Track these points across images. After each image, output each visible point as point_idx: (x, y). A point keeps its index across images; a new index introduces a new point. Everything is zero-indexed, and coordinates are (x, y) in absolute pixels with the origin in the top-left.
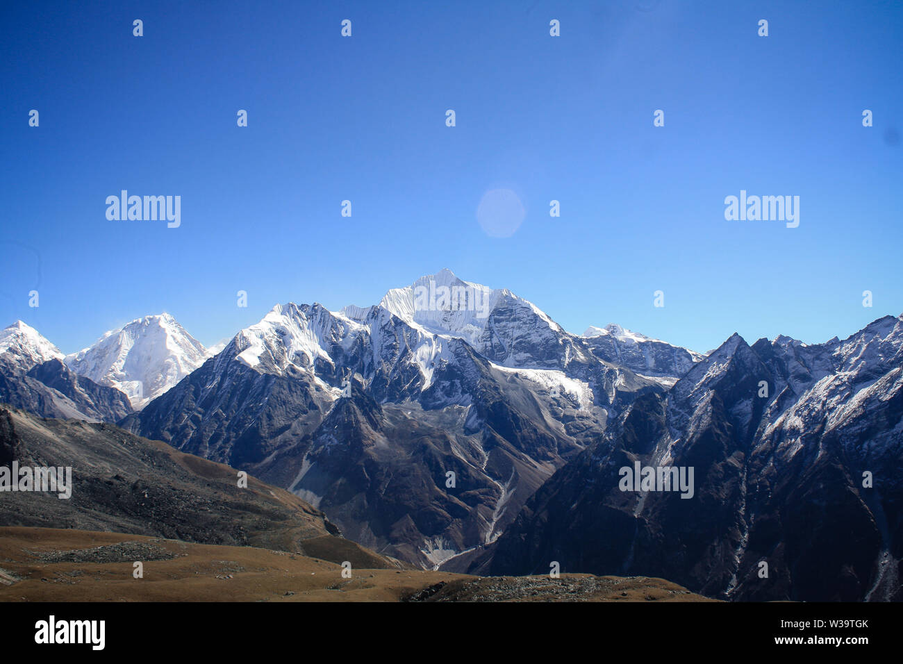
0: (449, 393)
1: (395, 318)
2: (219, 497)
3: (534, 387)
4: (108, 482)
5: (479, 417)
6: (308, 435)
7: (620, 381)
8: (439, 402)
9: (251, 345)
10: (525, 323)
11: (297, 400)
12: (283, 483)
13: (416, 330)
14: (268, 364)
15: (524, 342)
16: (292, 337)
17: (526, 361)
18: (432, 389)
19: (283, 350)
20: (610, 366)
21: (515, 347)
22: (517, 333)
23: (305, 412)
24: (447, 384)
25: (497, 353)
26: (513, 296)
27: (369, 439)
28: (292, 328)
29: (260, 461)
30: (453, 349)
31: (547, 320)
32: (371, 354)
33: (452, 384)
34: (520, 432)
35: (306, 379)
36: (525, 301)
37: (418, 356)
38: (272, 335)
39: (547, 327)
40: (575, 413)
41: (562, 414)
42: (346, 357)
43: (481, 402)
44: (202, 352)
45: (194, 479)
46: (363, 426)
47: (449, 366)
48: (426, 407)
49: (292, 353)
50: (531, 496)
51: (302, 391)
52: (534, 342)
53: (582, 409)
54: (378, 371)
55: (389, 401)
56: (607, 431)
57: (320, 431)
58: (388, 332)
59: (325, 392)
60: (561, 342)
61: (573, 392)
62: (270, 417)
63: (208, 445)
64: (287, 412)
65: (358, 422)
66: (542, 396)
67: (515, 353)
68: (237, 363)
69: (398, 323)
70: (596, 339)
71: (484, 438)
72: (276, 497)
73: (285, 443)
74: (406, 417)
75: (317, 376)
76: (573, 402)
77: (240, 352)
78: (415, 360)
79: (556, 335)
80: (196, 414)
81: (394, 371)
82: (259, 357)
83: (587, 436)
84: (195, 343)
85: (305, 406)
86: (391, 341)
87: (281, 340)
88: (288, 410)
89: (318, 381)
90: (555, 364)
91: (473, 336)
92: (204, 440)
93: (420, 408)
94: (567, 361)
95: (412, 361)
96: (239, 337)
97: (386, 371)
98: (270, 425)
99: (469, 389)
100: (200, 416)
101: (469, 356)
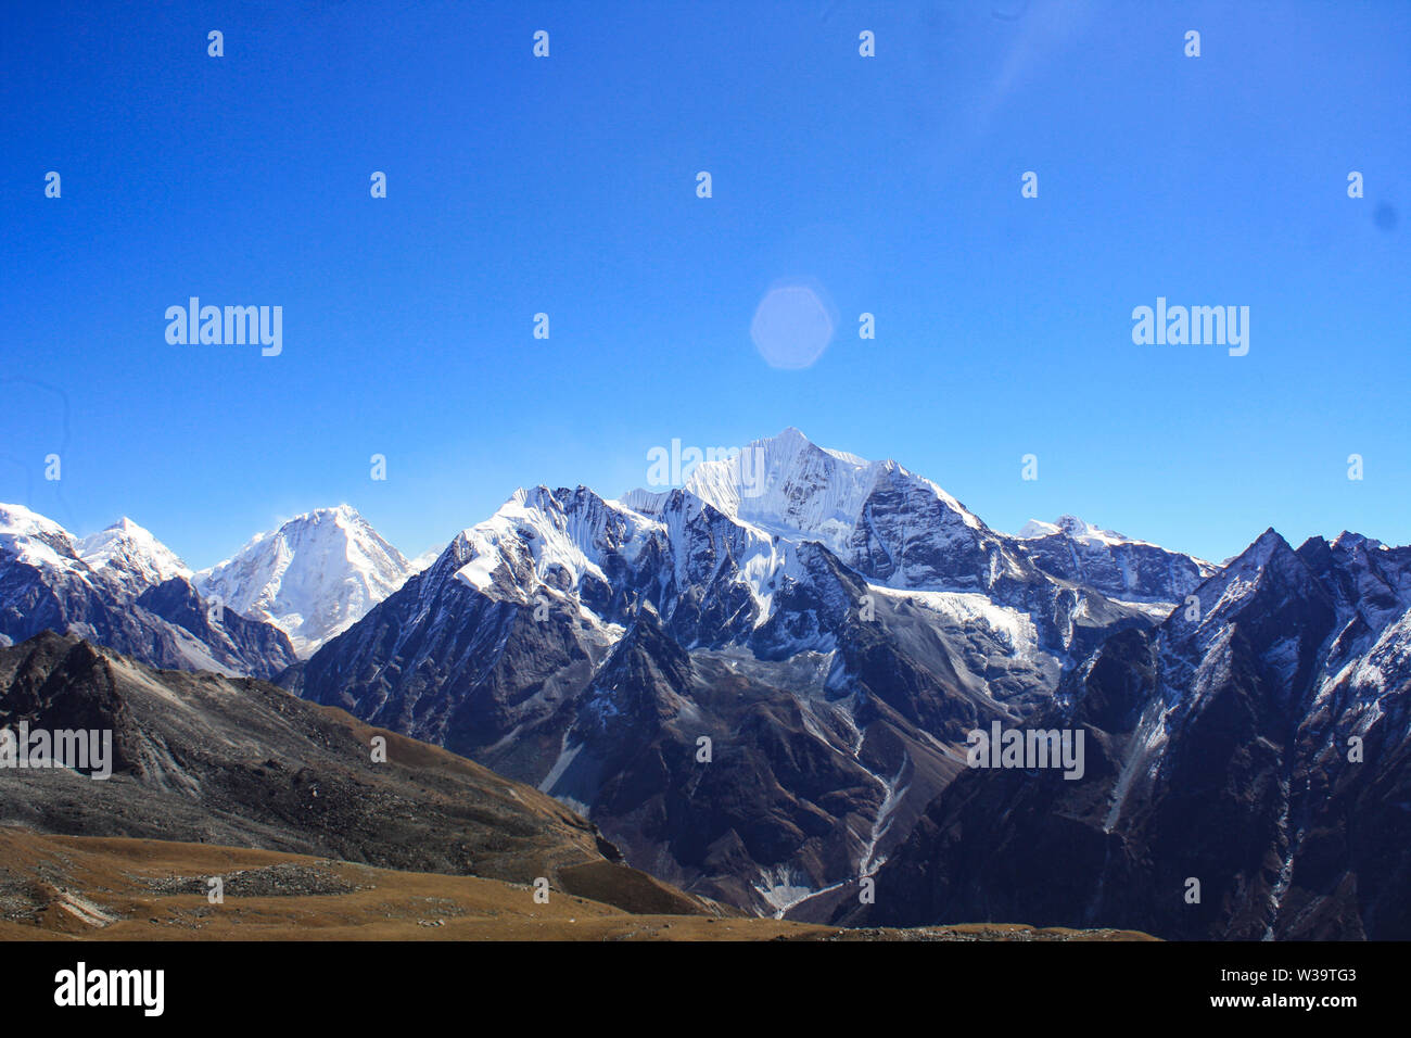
0: (799, 631)
1: (709, 509)
2: (429, 798)
3: (940, 620)
4: (255, 771)
5: (846, 671)
6: (572, 701)
7: (1080, 610)
8: (782, 647)
9: (479, 555)
10: (923, 516)
11: (552, 644)
12: (532, 778)
13: (745, 529)
14: (507, 586)
15: (923, 547)
16: (543, 541)
17: (925, 577)
18: (771, 625)
19: (528, 563)
20: (1065, 585)
21: (907, 556)
22: (911, 532)
23: (565, 663)
24: (795, 616)
25: (876, 566)
26: (902, 472)
27: (669, 706)
28: (543, 527)
29: (495, 742)
30: (804, 559)
31: (959, 510)
32: (671, 567)
33: (804, 618)
34: (917, 694)
35: (566, 610)
36: (923, 480)
37: (747, 572)
38: (511, 538)
39: (960, 522)
40: (1006, 662)
41: (985, 665)
42: (630, 573)
43: (851, 647)
44: (402, 567)
45: (389, 769)
46: (658, 686)
47: (798, 587)
48: (761, 655)
49: (543, 567)
50: (934, 800)
51: (560, 629)
52: (939, 547)
53: (1018, 657)
54: (682, 597)
55: (701, 644)
56: (1059, 691)
57: (589, 694)
58: (698, 532)
59: (598, 631)
60: (982, 547)
61: (1002, 630)
62: (509, 671)
63: (412, 716)
64: (536, 662)
65: (650, 678)
66: (952, 636)
67: (906, 566)
68: (457, 583)
69: (714, 516)
70: (1040, 541)
71: (858, 704)
72: (518, 799)
73: (534, 713)
74: (728, 672)
75: (584, 604)
76: (1004, 645)
77: (461, 565)
78: (743, 578)
79: (975, 535)
80: (394, 665)
81: (708, 596)
82: (491, 574)
83: (1026, 700)
84: (391, 551)
85: (565, 653)
86: (703, 546)
87: (526, 546)
88: (538, 659)
89: (585, 612)
90: (973, 583)
91: (838, 538)
92: (406, 707)
93: (753, 657)
94: (993, 577)
95: (738, 580)
96: (458, 542)
97: (696, 596)
98: (510, 684)
99: (832, 624)
100: (399, 668)
101: (832, 571)
